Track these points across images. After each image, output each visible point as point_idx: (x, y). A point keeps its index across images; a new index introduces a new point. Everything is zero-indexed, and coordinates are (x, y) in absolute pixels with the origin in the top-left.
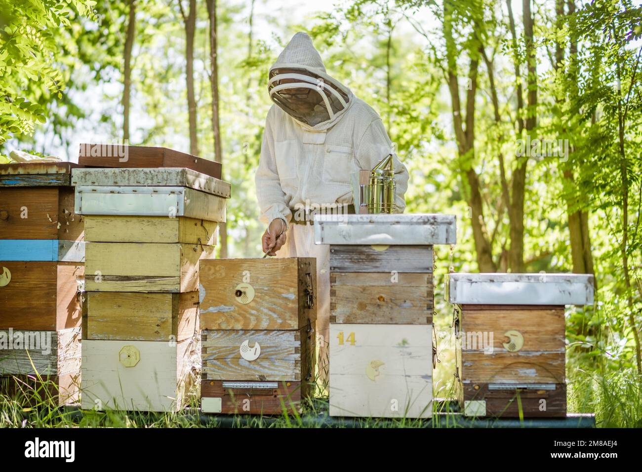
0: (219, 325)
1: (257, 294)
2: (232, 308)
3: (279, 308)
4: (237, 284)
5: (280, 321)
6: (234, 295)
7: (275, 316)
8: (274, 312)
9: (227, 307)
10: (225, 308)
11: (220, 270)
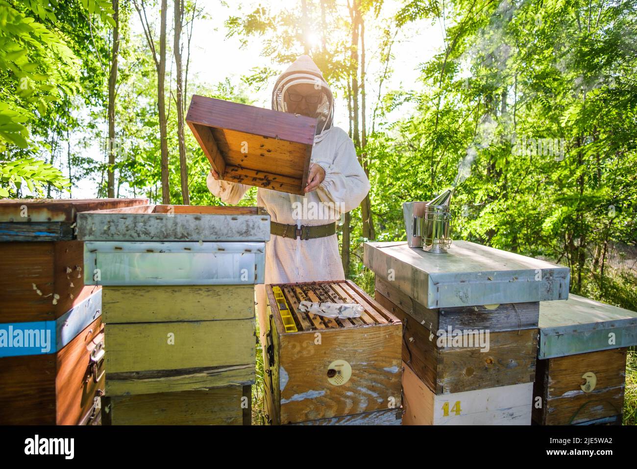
0: (306, 415)
1: (354, 371)
2: (323, 393)
3: (379, 385)
4: (330, 362)
5: (380, 400)
6: (326, 376)
7: (375, 395)
8: (374, 391)
9: (317, 392)
10: (314, 394)
11: (307, 347)
